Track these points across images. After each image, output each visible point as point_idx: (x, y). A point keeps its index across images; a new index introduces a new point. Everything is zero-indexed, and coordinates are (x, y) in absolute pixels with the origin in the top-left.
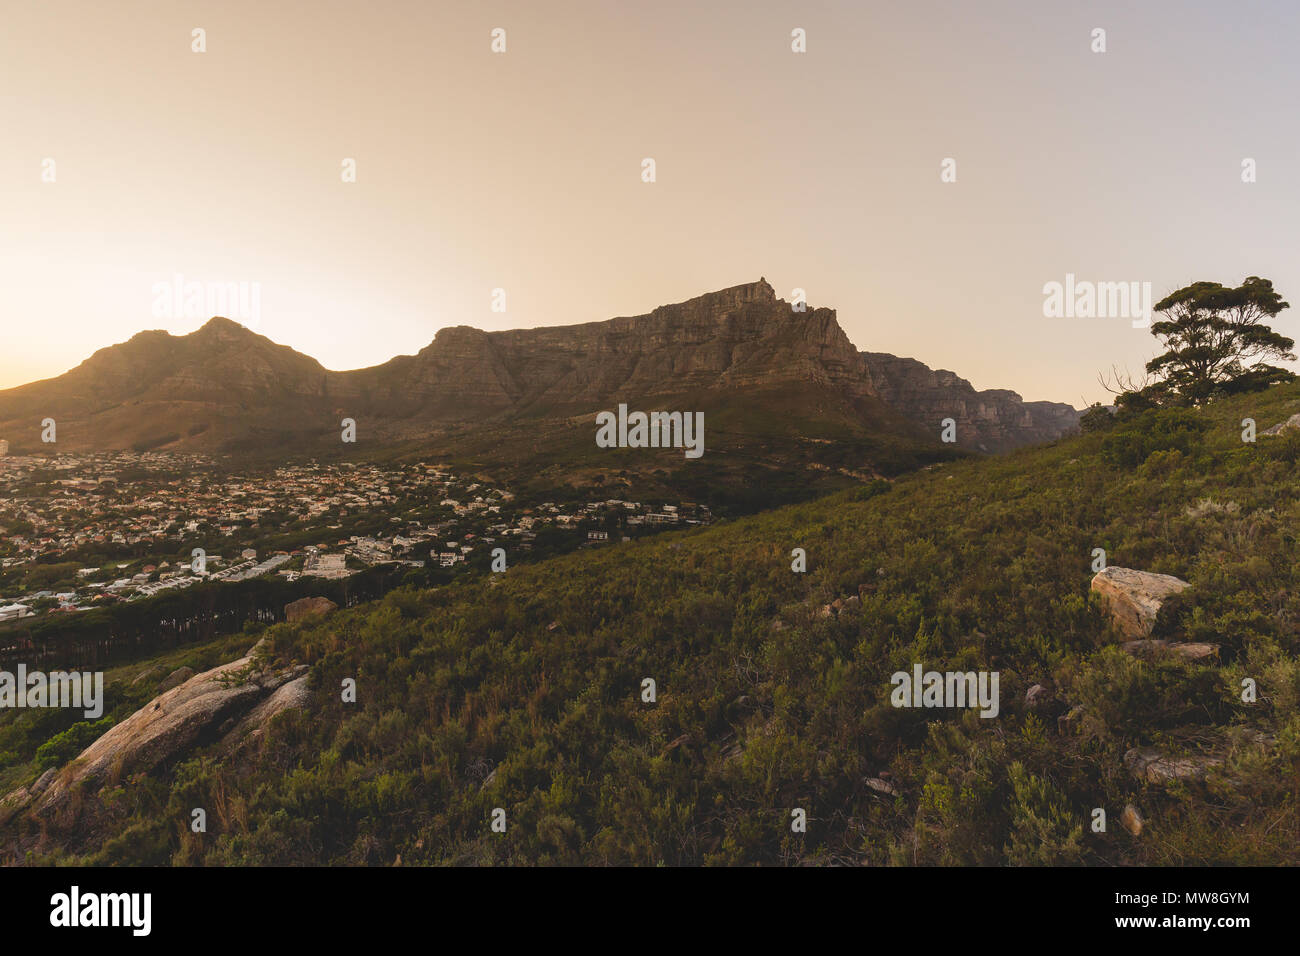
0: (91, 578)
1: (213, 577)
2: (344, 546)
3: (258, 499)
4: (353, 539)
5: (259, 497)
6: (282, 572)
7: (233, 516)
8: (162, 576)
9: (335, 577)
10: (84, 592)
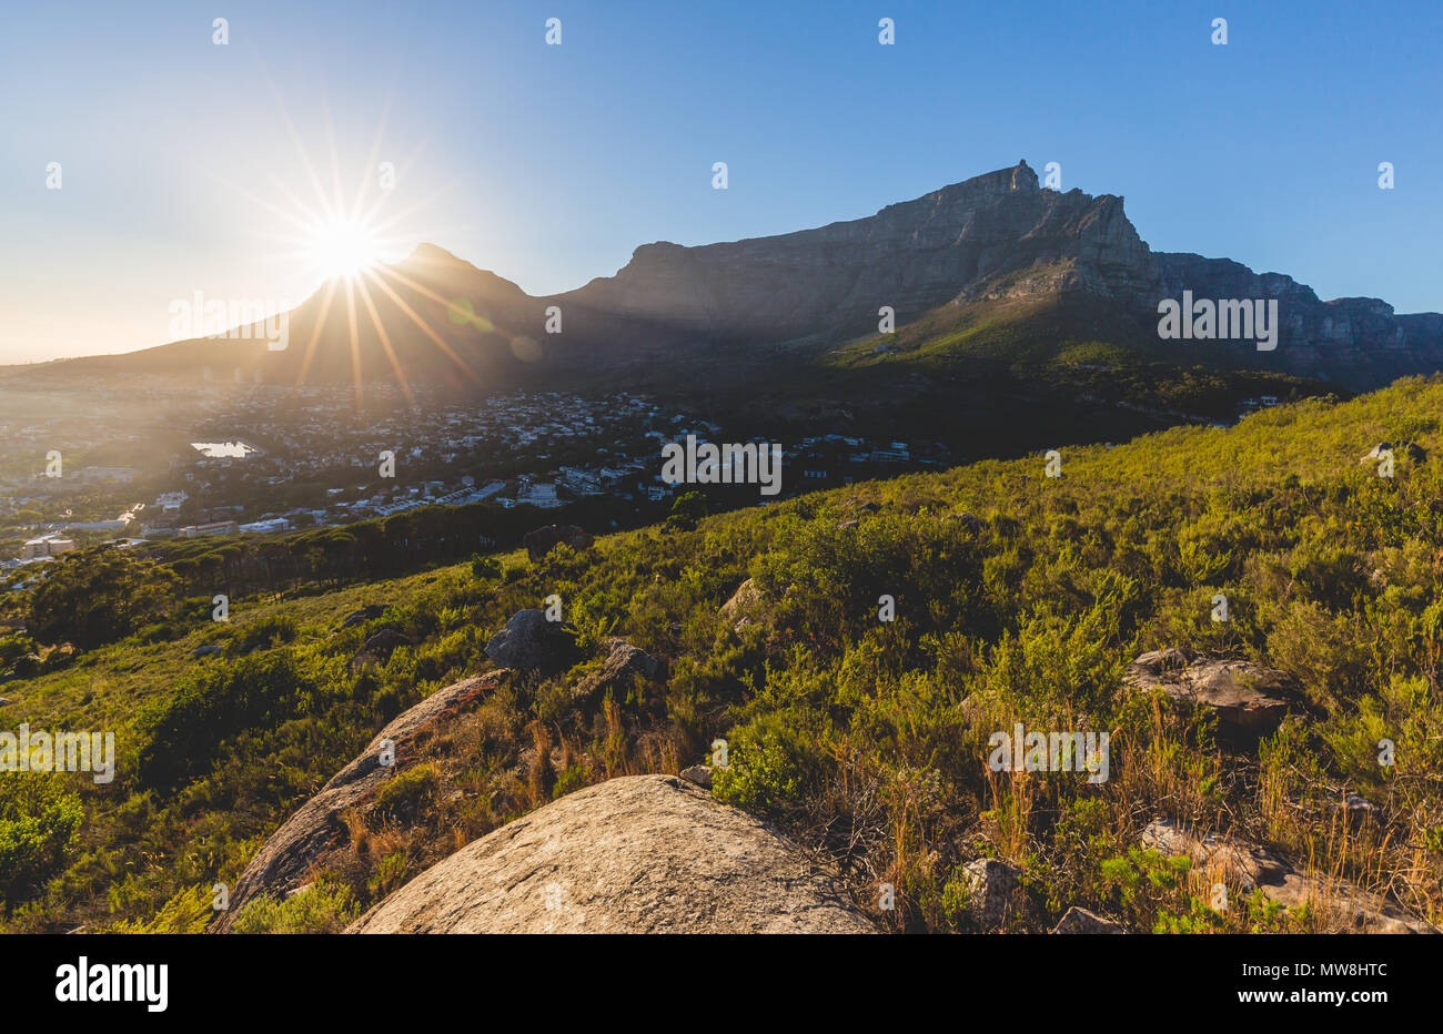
0: (338, 498)
1: (438, 501)
2: (554, 477)
3: (473, 428)
4: (561, 469)
5: (473, 425)
6: (499, 499)
7: (452, 443)
8: (395, 498)
9: (546, 506)
10: (333, 510)
